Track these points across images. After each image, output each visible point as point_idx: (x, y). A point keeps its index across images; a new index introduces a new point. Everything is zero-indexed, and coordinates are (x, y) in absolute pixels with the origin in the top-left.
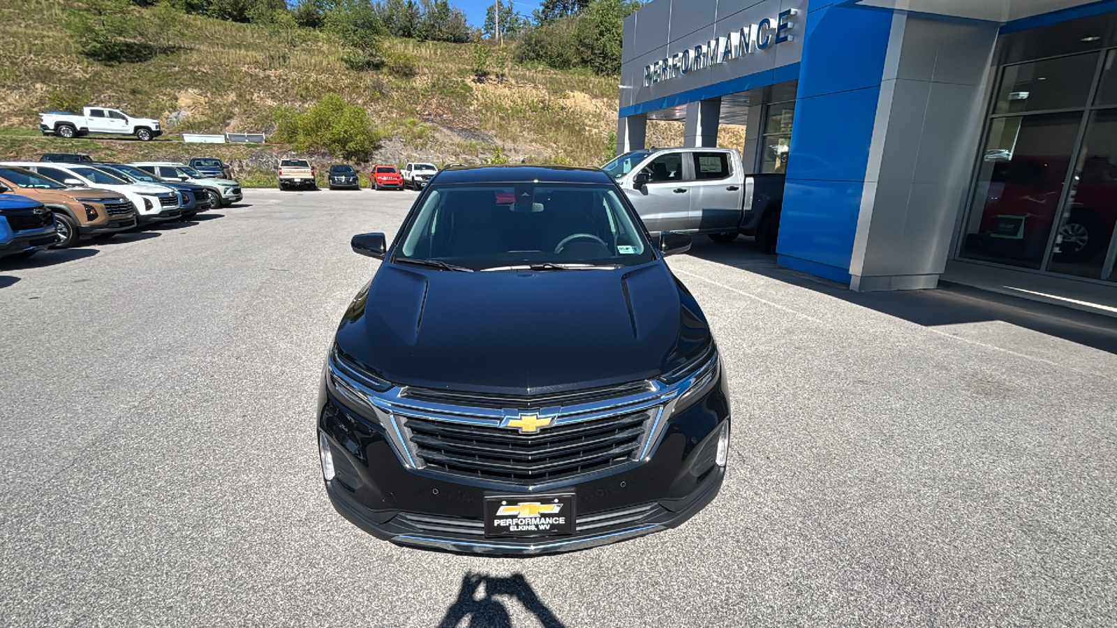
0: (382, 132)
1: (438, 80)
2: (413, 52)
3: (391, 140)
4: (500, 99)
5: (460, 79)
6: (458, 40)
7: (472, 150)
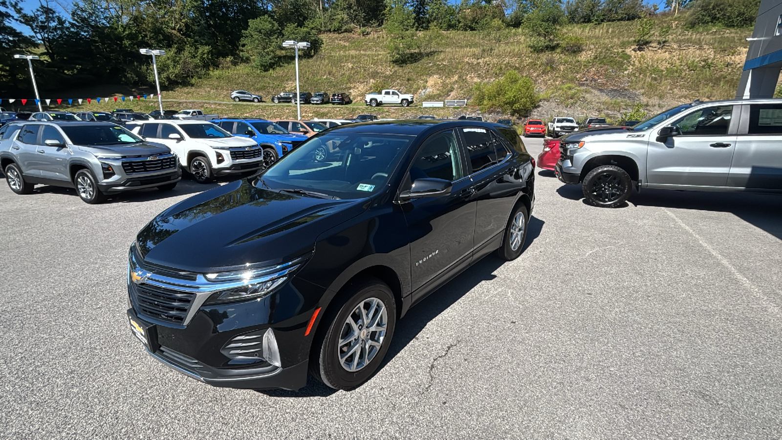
0: (542, 95)
1: (601, 52)
2: (589, 33)
3: (549, 101)
4: (657, 63)
5: (620, 50)
6: (631, 18)
7: (616, 107)
